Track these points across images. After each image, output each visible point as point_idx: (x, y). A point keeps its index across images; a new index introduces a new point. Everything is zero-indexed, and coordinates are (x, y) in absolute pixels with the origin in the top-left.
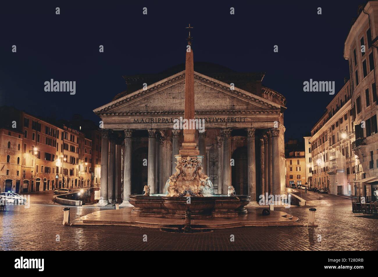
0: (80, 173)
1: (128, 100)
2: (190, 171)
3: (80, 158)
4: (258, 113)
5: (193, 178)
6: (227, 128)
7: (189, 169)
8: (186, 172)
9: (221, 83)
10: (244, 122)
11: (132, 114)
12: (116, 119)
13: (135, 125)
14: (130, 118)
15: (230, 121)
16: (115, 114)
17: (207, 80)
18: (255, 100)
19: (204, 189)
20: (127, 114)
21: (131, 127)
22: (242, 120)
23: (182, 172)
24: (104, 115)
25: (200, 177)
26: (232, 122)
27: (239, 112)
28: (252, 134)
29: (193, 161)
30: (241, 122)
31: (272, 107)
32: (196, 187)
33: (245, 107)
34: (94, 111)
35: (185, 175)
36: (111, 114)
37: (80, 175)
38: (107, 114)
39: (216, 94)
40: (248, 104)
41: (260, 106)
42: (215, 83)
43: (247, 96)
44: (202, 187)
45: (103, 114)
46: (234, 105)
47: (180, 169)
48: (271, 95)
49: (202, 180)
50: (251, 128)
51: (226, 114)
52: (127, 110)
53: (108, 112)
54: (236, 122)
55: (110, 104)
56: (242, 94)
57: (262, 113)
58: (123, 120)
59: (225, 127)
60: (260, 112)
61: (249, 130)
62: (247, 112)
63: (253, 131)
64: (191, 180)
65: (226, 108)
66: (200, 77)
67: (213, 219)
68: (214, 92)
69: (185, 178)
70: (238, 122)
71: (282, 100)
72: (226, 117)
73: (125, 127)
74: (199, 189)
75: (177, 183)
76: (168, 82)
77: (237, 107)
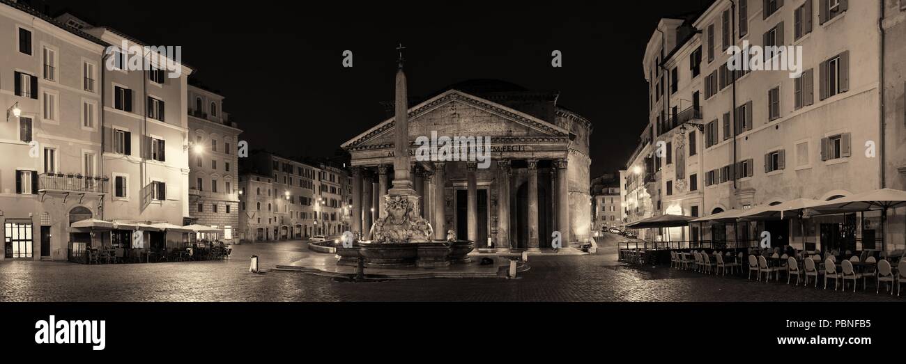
0: (343, 217)
1: (381, 130)
2: (400, 213)
3: (343, 199)
4: (540, 140)
5: (402, 221)
6: (502, 159)
7: (398, 211)
8: (395, 215)
9: (494, 104)
10: (524, 151)
11: (385, 146)
12: (368, 153)
13: (389, 159)
14: (383, 151)
15: (506, 150)
16: (365, 147)
17: (476, 101)
18: (538, 124)
19: (414, 234)
20: (379, 147)
21: (386, 162)
22: (522, 149)
23: (390, 215)
24: (354, 149)
25: (410, 219)
26: (509, 151)
27: (517, 138)
28: (533, 166)
29: (402, 202)
30: (520, 151)
31: (559, 133)
32: (405, 233)
33: (525, 133)
34: (342, 146)
35: (394, 219)
36: (361, 148)
37: (343, 220)
38: (357, 149)
39: (489, 118)
40: (528, 129)
41: (544, 132)
42: (486, 105)
43: (527, 120)
44: (411, 232)
45: (352, 149)
46: (511, 131)
47: (389, 211)
48: (571, 119)
49: (413, 223)
50: (532, 159)
51: (501, 142)
52: (381, 142)
53: (359, 147)
54: (514, 151)
55: (360, 137)
56: (521, 118)
57: (546, 140)
58: (375, 154)
59: (499, 157)
60: (543, 140)
61: (529, 161)
62: (527, 139)
63: (534, 163)
64: (400, 224)
65: (501, 134)
66: (467, 99)
67: (416, 268)
68: (485, 115)
69: (394, 222)
70: (517, 151)
71: (587, 125)
72: (501, 145)
73: (379, 161)
74: (408, 234)
75: (384, 227)
76: (427, 106)
77: (515, 134)
